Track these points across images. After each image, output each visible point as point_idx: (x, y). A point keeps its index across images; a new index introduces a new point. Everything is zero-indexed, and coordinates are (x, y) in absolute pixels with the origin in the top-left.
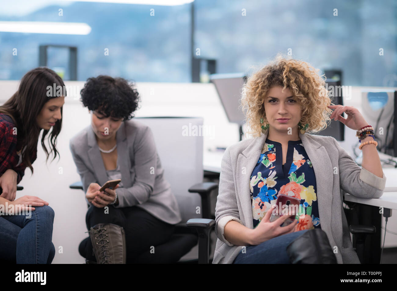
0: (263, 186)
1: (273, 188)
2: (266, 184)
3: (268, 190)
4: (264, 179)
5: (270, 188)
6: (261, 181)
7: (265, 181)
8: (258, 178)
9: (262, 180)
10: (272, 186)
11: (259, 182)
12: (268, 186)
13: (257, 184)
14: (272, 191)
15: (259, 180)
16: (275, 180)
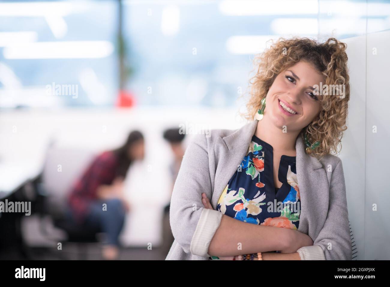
0: (241, 209)
1: (255, 217)
2: (246, 209)
3: (247, 217)
4: (246, 200)
5: (250, 216)
6: (240, 201)
7: (246, 203)
8: (237, 195)
9: (243, 200)
10: (254, 214)
11: (238, 202)
12: (248, 212)
13: (233, 205)
14: (253, 220)
15: (239, 199)
16: (261, 207)
